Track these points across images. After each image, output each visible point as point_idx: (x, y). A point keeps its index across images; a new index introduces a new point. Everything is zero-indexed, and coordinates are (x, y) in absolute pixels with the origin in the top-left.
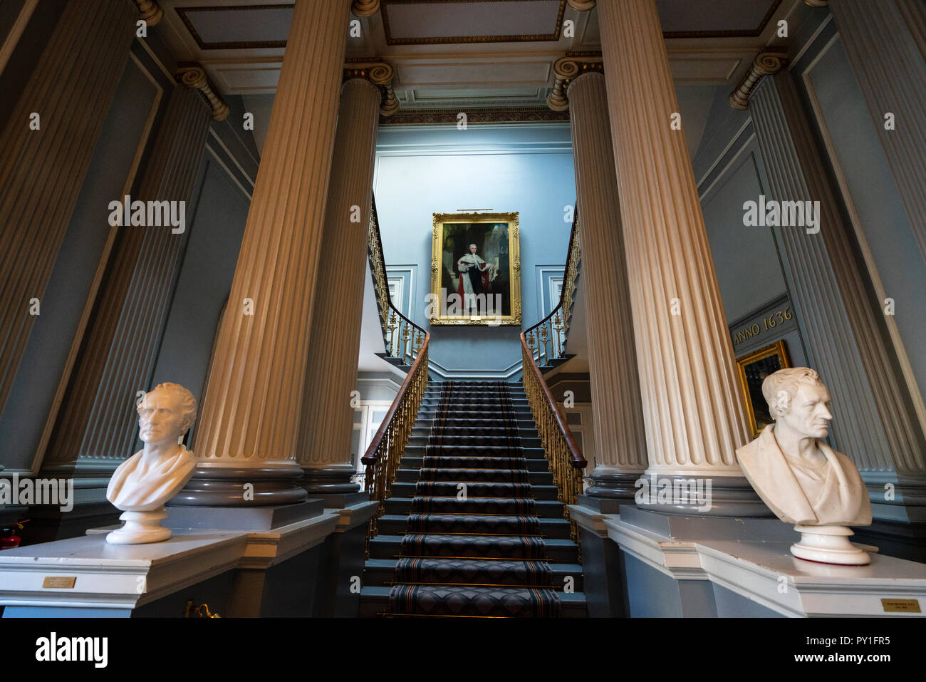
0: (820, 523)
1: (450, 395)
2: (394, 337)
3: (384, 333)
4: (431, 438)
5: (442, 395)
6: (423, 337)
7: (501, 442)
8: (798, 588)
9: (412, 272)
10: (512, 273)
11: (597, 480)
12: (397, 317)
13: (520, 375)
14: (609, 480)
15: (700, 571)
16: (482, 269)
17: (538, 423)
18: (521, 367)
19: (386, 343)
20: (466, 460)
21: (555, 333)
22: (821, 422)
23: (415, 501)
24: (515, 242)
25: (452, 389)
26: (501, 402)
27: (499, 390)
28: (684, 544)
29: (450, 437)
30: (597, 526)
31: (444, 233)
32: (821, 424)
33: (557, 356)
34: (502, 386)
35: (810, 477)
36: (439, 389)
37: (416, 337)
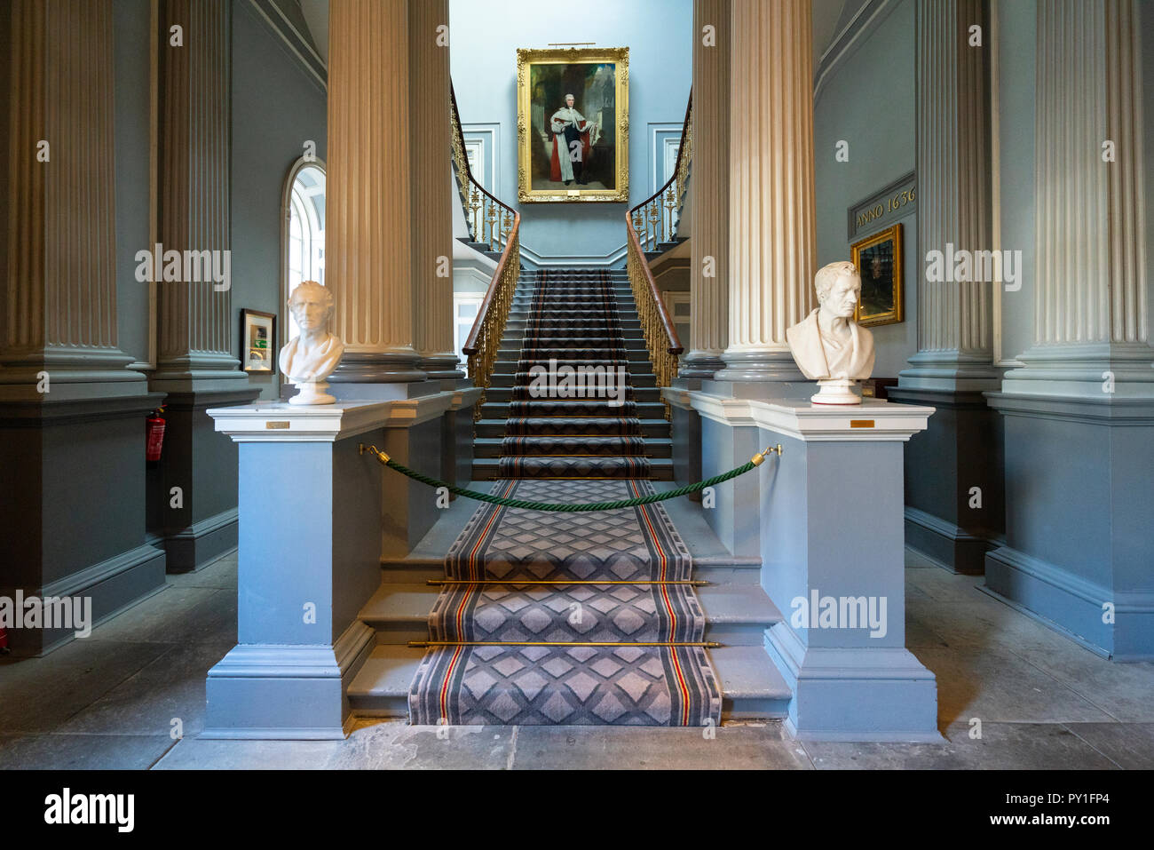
0: (832, 378)
1: (546, 286)
2: (478, 217)
3: (466, 214)
4: (527, 331)
5: (536, 286)
6: (511, 218)
7: (602, 334)
8: (797, 415)
9: (493, 133)
10: (619, 134)
11: (690, 363)
12: (480, 193)
13: (624, 262)
14: (700, 363)
15: (750, 419)
16: (581, 128)
17: (641, 313)
18: (626, 252)
19: (469, 225)
20: (565, 352)
21: (666, 211)
22: (849, 305)
23: (515, 390)
24: (623, 90)
25: (547, 279)
26: (602, 292)
27: (600, 279)
28: (740, 401)
29: (547, 329)
30: (684, 400)
31: (532, 78)
32: (848, 306)
33: (667, 239)
34: (603, 274)
35: (834, 347)
36: (533, 279)
37: (503, 218)
